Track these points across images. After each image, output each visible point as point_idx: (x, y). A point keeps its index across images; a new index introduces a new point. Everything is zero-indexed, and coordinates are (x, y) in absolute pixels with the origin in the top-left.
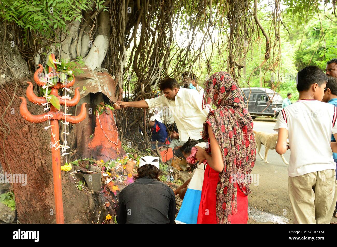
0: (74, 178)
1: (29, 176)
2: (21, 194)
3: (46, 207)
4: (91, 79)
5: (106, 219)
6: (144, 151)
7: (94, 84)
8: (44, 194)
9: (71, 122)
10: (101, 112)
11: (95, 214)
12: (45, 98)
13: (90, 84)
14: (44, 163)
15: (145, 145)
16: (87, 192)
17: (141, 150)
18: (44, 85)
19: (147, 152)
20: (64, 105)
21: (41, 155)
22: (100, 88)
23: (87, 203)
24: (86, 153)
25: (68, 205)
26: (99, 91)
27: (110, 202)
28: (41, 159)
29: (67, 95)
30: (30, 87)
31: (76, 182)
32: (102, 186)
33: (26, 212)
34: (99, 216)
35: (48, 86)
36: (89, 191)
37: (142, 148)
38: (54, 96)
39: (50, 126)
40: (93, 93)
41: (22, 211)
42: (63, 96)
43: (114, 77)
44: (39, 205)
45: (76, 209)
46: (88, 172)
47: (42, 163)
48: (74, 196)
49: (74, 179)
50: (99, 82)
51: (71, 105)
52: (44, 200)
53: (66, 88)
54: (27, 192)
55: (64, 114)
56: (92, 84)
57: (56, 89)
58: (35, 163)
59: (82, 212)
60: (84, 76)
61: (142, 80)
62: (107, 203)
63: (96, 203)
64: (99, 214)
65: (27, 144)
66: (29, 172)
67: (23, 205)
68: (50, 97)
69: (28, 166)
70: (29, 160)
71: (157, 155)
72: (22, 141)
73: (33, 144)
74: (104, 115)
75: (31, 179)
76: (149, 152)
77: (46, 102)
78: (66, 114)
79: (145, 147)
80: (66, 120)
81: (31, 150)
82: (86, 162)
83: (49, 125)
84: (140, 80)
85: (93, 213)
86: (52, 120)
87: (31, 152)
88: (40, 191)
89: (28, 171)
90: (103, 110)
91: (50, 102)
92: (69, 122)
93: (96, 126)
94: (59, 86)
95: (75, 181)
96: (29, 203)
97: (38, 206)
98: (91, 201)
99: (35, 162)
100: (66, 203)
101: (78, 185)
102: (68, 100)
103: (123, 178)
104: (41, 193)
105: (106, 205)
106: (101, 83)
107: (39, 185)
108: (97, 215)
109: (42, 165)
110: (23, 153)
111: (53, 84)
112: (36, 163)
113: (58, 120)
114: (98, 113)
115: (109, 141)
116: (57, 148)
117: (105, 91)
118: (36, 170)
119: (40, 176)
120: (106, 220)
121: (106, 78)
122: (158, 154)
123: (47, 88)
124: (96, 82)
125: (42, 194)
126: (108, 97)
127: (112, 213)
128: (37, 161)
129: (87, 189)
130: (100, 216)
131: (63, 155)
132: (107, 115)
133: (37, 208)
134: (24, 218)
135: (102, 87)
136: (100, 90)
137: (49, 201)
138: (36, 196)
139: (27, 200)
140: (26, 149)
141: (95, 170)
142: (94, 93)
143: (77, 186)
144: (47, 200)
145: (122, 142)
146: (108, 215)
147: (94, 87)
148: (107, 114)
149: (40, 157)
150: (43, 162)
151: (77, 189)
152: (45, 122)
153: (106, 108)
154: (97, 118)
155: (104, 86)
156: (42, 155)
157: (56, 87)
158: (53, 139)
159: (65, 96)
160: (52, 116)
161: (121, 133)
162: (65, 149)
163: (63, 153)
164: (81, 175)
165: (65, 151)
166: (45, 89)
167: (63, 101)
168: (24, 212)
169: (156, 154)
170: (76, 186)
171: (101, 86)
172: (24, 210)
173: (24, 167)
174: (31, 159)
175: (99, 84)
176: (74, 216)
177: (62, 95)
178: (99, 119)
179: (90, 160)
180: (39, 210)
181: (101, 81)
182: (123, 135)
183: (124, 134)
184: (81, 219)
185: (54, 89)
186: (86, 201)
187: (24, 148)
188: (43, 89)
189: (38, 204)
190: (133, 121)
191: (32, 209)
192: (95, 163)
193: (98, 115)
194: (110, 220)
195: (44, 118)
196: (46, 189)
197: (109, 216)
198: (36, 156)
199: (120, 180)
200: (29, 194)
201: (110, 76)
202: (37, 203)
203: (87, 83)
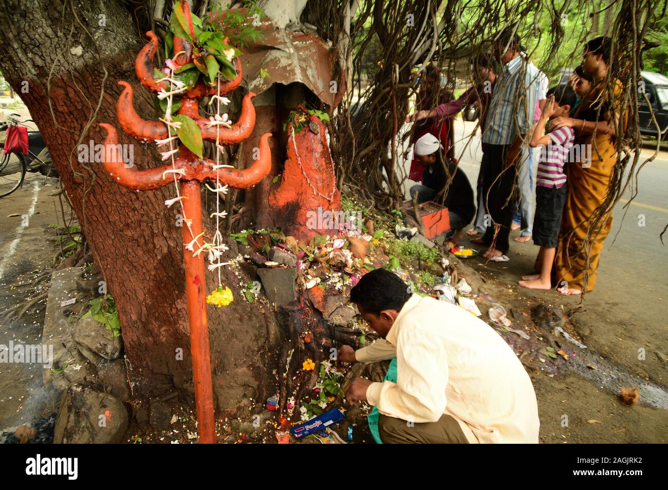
0: (237, 273)
1: (144, 273)
2: (129, 307)
3: (180, 337)
4: (279, 49)
5: (304, 369)
6: (387, 211)
7: (284, 62)
8: (174, 311)
9: (231, 185)
10: (300, 127)
11: (280, 356)
12: (165, 125)
13: (276, 61)
14: (174, 248)
15: (391, 199)
16: (264, 307)
17: (380, 210)
18: (163, 90)
19: (394, 214)
20: (214, 141)
21: (167, 230)
22: (298, 71)
23: (264, 331)
24: (265, 217)
25: (225, 335)
26: (296, 80)
27: (312, 332)
28: (168, 239)
29: (221, 115)
30: (126, 97)
31: (241, 284)
32: (296, 295)
33: (139, 344)
34: (288, 361)
35: (171, 93)
36: (268, 305)
37: (383, 205)
38: (188, 118)
39: (179, 198)
40: (281, 85)
41: (133, 341)
42: (211, 118)
43: (330, 44)
44: (165, 330)
45: (241, 345)
46: (269, 264)
47: (169, 247)
48: (237, 315)
49: (237, 276)
50: (296, 58)
51: (232, 141)
52: (176, 323)
53: (218, 97)
54: (140, 304)
55: (215, 167)
56: (279, 60)
57: (193, 99)
58: (155, 247)
59: (253, 351)
60: (263, 43)
61: (394, 53)
62: (306, 333)
63: (283, 331)
64: (288, 356)
65: (137, 205)
66: (142, 264)
67: (135, 329)
68: (177, 125)
69: (140, 252)
70: (142, 241)
71: (416, 224)
72: (126, 200)
73: (150, 205)
74: (305, 134)
75: (148, 278)
76: (399, 215)
77: (168, 137)
78: (219, 166)
79: (389, 203)
80: (219, 180)
81: (145, 218)
82: (264, 238)
83: (177, 196)
84: (388, 54)
85: (276, 354)
86: (183, 181)
87: (145, 224)
88: (165, 305)
89: (141, 262)
90: (305, 122)
91: (177, 135)
92: (227, 186)
93: (287, 158)
94: (200, 90)
95: (240, 280)
96: (144, 327)
97: (163, 333)
98: (273, 328)
99: (154, 244)
100: (220, 331)
101: (245, 291)
102: (225, 127)
103: (343, 280)
104: (169, 309)
105: (303, 338)
106: (301, 59)
107: (165, 291)
108: (283, 359)
109: (170, 252)
110: (128, 224)
111: (186, 88)
112: (157, 247)
113: (198, 181)
114: (293, 129)
115: (315, 193)
116: (198, 252)
117: (309, 79)
118: (156, 261)
119: (165, 274)
120: (303, 371)
121: (312, 48)
122: (417, 221)
123: (169, 97)
124: (289, 57)
125: (171, 310)
126: (315, 92)
127: (317, 357)
128: (159, 242)
129: (264, 300)
130: (292, 361)
131: (212, 267)
132: (312, 135)
133: (162, 337)
134: (137, 355)
135: (304, 70)
136: (299, 78)
137: (183, 325)
138: (159, 314)
139: (140, 320)
140: (133, 217)
141: (284, 259)
142: (285, 83)
143: (244, 293)
144: (181, 322)
145: (341, 191)
146: (308, 360)
147: (285, 68)
148: (311, 131)
149: (165, 233)
150: (172, 244)
151: (244, 299)
152: (164, 189)
153: (310, 119)
154: (290, 139)
155: (308, 68)
156: (170, 232)
157: (192, 93)
158: (188, 229)
159: (217, 116)
160: (182, 172)
161: (340, 171)
162: (218, 254)
163: (211, 262)
164: (253, 268)
165: (217, 259)
166: (165, 100)
167: (212, 130)
168: (137, 343)
169: (414, 222)
170: (241, 292)
171: (301, 68)
172: (135, 339)
173: (133, 254)
174: (147, 238)
175: (296, 62)
176: (238, 359)
177: (209, 116)
178: (295, 143)
179: (272, 235)
180: (166, 340)
181: (301, 56)
182: (343, 176)
183: (346, 172)
184: (251, 366)
185: (190, 99)
186: (261, 326)
187: (130, 214)
188: (159, 100)
189: (163, 328)
190: (368, 145)
191: (151, 339)
192: (282, 242)
193: (293, 132)
194: (311, 371)
195: (164, 178)
196: (179, 300)
197: (309, 363)
198: (156, 232)
199: (336, 283)
200: (144, 309)
201: (321, 42)
202: (160, 327)
203: (268, 60)
